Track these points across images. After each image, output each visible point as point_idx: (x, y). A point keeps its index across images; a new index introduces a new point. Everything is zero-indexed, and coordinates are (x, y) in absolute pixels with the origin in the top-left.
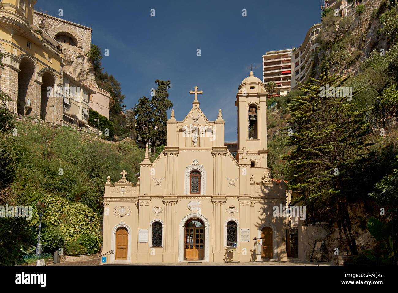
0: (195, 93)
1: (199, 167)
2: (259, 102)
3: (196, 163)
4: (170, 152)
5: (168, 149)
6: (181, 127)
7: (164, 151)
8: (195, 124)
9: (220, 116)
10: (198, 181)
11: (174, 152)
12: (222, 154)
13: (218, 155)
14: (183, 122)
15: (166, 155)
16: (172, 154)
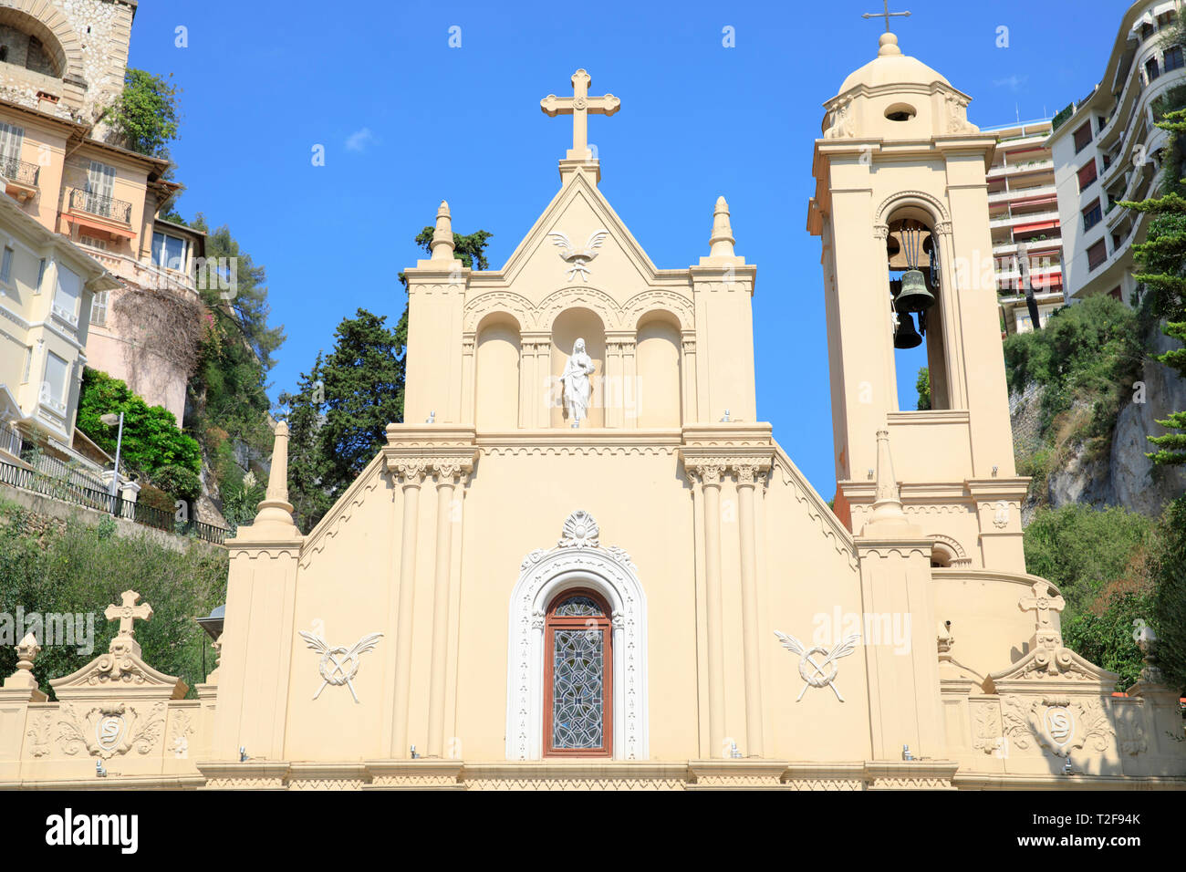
0: (570, 111)
1: (597, 562)
2: (947, 193)
3: (580, 537)
4: (422, 463)
5: (407, 445)
6: (491, 306)
7: (385, 458)
8: (570, 285)
9: (722, 240)
10: (598, 661)
11: (448, 462)
12: (741, 472)
13: (722, 478)
14: (500, 278)
15: (396, 480)
16: (436, 477)
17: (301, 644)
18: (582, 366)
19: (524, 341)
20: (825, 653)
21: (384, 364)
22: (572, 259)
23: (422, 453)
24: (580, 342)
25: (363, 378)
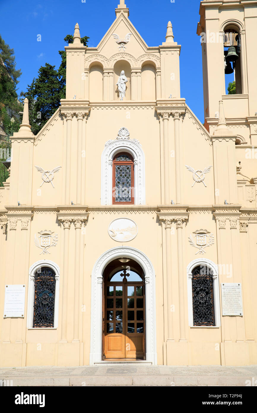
1: (129, 144)
2: (244, 20)
3: (123, 136)
4: (72, 112)
5: (67, 106)
6: (93, 60)
7: (60, 110)
8: (120, 52)
9: (170, 36)
10: (129, 175)
11: (80, 111)
12: (175, 115)
13: (169, 117)
14: (96, 50)
15: (64, 118)
16: (77, 117)
17: (36, 170)
18: (124, 80)
19: (105, 71)
20: (201, 172)
21: (55, 82)
22: (120, 43)
23: (72, 108)
24: (123, 72)
25: (48, 87)
